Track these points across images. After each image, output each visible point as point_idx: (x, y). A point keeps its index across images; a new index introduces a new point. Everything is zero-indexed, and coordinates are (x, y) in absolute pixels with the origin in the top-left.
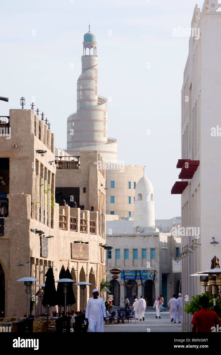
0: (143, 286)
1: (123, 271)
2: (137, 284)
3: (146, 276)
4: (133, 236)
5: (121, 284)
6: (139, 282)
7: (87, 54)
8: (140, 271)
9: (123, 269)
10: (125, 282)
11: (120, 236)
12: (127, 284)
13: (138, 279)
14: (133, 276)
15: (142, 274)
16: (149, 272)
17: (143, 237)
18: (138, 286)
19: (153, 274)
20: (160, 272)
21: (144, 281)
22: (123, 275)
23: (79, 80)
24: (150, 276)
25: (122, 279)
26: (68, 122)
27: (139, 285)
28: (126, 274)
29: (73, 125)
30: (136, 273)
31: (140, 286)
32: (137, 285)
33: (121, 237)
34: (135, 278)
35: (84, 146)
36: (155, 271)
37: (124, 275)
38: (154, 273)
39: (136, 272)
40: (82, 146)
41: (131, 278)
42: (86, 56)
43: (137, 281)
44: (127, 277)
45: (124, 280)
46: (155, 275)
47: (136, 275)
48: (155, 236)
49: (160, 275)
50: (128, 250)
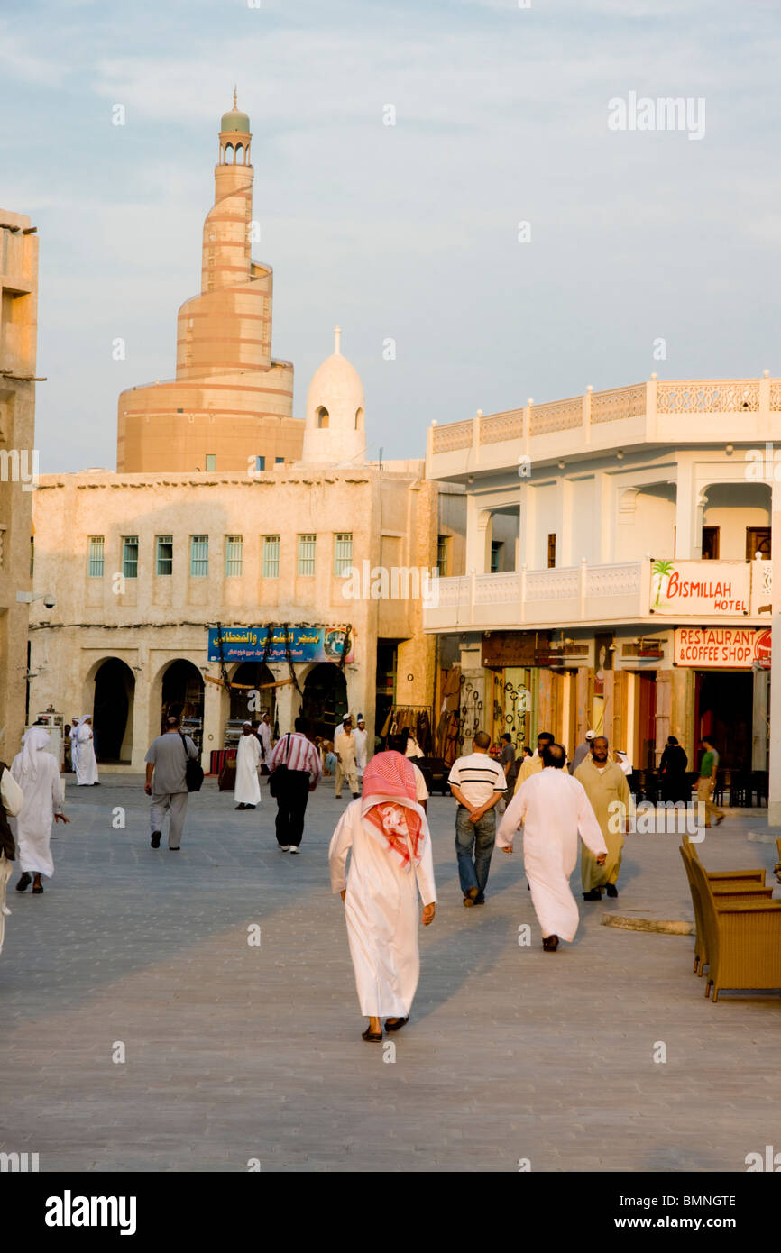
0: (297, 687)
1: (216, 627)
2: (273, 680)
3: (308, 650)
4: (260, 483)
5: (210, 679)
6: (281, 671)
7: (229, 160)
8: (286, 625)
9: (218, 616)
10: (223, 671)
11: (207, 484)
12: (231, 677)
13: (278, 659)
14: (257, 645)
15: (296, 640)
16: (323, 631)
17: (303, 487)
18: (278, 689)
19: (340, 639)
20: (370, 631)
21: (300, 670)
22: (216, 643)
23: (208, 220)
24: (327, 647)
25: (213, 658)
26: (180, 318)
27: (282, 684)
28: (229, 638)
29: (191, 325)
30: (270, 635)
31: (286, 687)
32: (273, 685)
33: (213, 488)
34: (267, 654)
35: (216, 374)
36: (350, 626)
37: (221, 644)
38: (344, 636)
39: (270, 629)
40: (209, 375)
41: (248, 654)
42: (227, 165)
43: (271, 667)
44: (231, 652)
45: (222, 663)
46: (347, 643)
47: (269, 645)
48: (351, 481)
49: (368, 645)
50: (239, 538)
